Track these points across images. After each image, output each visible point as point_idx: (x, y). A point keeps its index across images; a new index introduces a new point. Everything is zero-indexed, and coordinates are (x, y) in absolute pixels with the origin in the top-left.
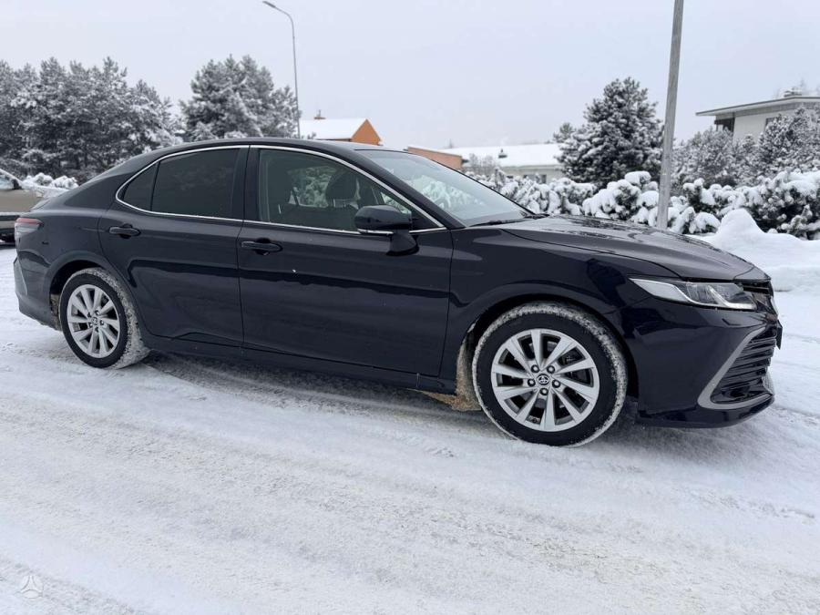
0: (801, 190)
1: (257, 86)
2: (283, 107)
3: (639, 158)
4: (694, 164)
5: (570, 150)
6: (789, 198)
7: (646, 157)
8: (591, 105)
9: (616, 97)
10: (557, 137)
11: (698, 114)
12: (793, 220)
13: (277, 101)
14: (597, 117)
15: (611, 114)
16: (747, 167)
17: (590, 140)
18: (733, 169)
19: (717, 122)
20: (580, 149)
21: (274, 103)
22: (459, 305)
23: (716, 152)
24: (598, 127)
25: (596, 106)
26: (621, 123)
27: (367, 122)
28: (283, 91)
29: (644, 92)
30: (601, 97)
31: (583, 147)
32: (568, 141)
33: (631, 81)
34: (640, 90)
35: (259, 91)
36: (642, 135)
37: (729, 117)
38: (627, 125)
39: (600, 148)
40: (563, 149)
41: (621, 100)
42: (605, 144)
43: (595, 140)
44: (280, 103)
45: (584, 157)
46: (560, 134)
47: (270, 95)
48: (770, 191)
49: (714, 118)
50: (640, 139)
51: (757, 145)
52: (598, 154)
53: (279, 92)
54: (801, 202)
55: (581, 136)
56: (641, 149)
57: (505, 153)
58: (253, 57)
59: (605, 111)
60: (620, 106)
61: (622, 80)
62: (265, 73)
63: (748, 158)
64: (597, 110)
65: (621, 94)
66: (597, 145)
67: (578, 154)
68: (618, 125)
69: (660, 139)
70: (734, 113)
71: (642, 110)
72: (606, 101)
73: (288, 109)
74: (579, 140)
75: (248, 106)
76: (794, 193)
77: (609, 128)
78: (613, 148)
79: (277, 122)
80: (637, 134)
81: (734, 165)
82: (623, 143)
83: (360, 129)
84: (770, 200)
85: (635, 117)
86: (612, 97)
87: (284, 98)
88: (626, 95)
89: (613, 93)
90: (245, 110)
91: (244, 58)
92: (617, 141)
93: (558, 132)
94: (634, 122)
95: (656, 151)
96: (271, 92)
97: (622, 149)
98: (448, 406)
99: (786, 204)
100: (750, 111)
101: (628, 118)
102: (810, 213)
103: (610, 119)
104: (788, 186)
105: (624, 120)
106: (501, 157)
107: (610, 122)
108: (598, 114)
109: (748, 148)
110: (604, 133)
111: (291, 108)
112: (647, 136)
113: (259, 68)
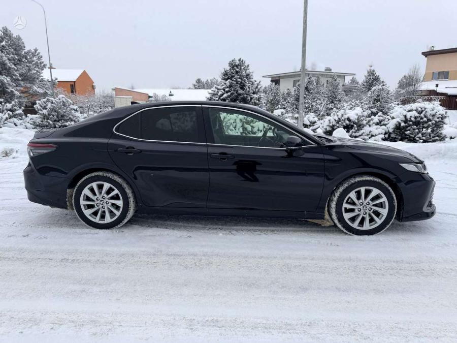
0: (351, 118)
1: (14, 47)
2: (33, 61)
3: (248, 100)
4: (266, 102)
5: (214, 94)
6: (347, 122)
7: (251, 99)
8: (223, 71)
9: (235, 67)
10: (195, 85)
11: (263, 77)
12: (351, 132)
13: (29, 57)
14: (226, 77)
15: (233, 77)
16: (289, 104)
17: (224, 90)
18: (283, 105)
19: (272, 81)
20: (219, 94)
21: (26, 58)
22: (329, 179)
23: (275, 96)
24: (228, 82)
25: (226, 72)
26: (239, 81)
27: (84, 72)
28: (33, 51)
29: (248, 66)
30: (228, 68)
31: (220, 93)
32: (212, 89)
33: (241, 60)
34: (246, 64)
35: (15, 50)
36: (249, 88)
37: (277, 79)
38: (241, 83)
39: (229, 94)
40: (210, 93)
41: (237, 70)
42: (232, 92)
43: (227, 89)
44: (31, 58)
45: (221, 98)
46: (196, 84)
47: (23, 53)
48: (339, 119)
49: (270, 79)
50: (248, 90)
51: (293, 93)
52: (228, 97)
53: (29, 52)
54: (352, 124)
55: (219, 87)
56: (249, 95)
57: (172, 93)
58: (9, 28)
59: (230, 74)
60: (237, 72)
61: (237, 59)
62: (19, 39)
63: (289, 99)
64: (226, 74)
65: (237, 66)
66: (227, 92)
67: (218, 96)
68: (237, 82)
69: (257, 90)
70: (279, 77)
71: (248, 75)
72: (230, 69)
73: (37, 62)
74: (218, 89)
75: (9, 59)
76: (349, 119)
77: (233, 83)
78: (235, 94)
79: (29, 70)
80: (247, 87)
81: (283, 103)
82: (241, 91)
83: (80, 76)
84: (340, 123)
85: (245, 78)
86: (233, 67)
87: (34, 55)
88: (239, 67)
89: (233, 65)
90: (7, 62)
91: (3, 28)
92: (237, 91)
93: (195, 83)
94: (245, 81)
95: (255, 96)
96: (24, 51)
97: (240, 94)
98: (320, 225)
99: (346, 124)
100: (287, 76)
101: (241, 79)
102: (356, 129)
103: (233, 79)
104: (346, 116)
105: (240, 80)
106: (170, 95)
107: (233, 81)
108: (226, 76)
109: (289, 94)
110: (230, 86)
111: (39, 62)
112: (251, 88)
113: (14, 36)
